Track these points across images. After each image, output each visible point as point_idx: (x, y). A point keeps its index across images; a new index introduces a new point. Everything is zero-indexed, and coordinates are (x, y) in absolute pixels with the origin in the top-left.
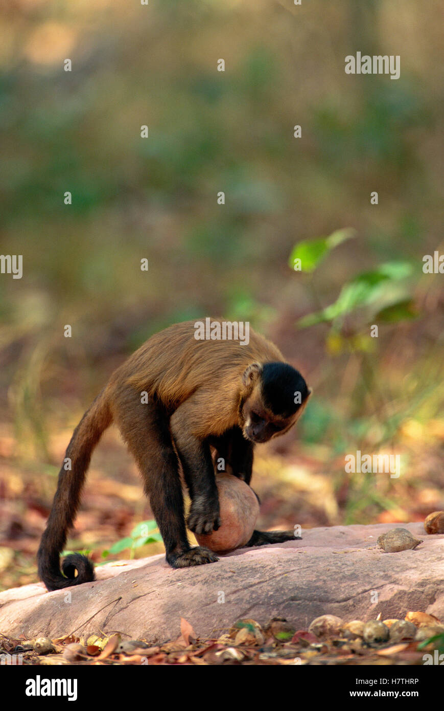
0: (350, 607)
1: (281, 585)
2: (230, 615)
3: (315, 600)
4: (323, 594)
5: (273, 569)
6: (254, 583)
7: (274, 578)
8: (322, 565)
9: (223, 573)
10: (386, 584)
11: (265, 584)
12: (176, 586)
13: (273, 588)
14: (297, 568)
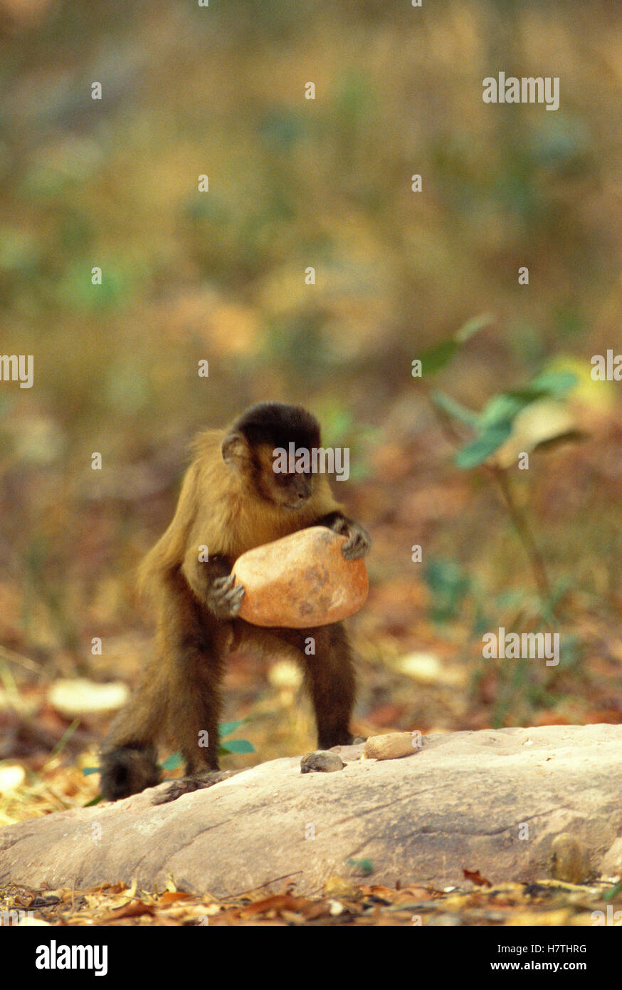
0: (506, 842)
1: (408, 811)
2: (336, 853)
3: (457, 831)
4: (467, 824)
5: (396, 788)
6: (370, 808)
7: (398, 803)
8: (466, 783)
9: (326, 795)
10: (555, 810)
11: (386, 809)
12: (260, 814)
13: (398, 815)
14: (431, 787)
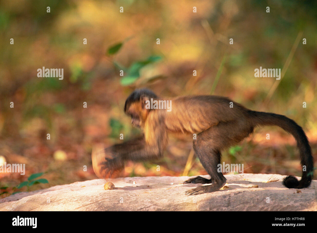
1: (101, 205)
5: (97, 197)
6: (87, 204)
7: (97, 202)
9: (73, 199)
10: (151, 206)
11: (93, 204)
13: (97, 206)
14: (109, 197)
